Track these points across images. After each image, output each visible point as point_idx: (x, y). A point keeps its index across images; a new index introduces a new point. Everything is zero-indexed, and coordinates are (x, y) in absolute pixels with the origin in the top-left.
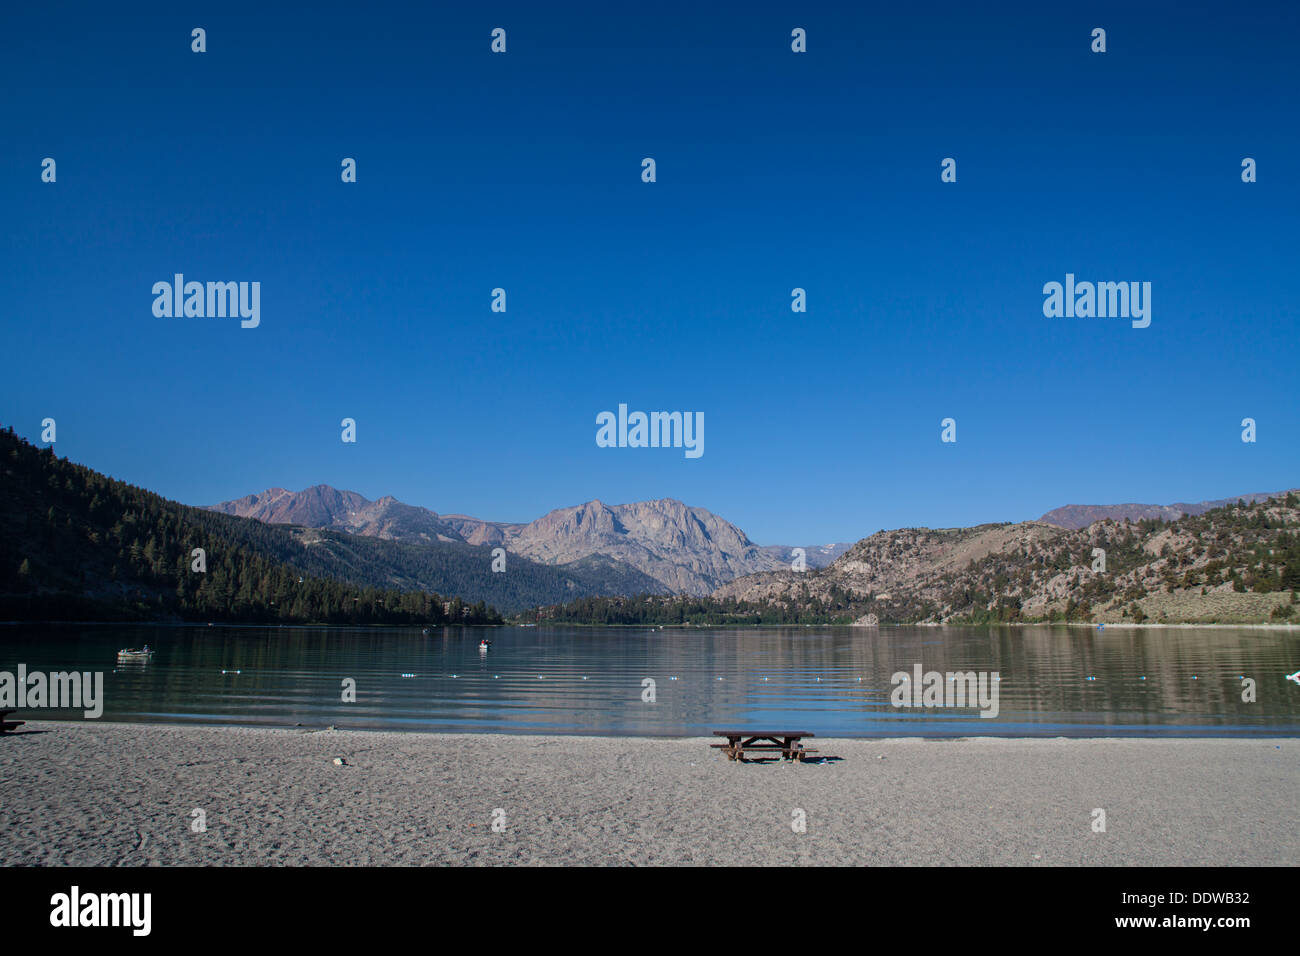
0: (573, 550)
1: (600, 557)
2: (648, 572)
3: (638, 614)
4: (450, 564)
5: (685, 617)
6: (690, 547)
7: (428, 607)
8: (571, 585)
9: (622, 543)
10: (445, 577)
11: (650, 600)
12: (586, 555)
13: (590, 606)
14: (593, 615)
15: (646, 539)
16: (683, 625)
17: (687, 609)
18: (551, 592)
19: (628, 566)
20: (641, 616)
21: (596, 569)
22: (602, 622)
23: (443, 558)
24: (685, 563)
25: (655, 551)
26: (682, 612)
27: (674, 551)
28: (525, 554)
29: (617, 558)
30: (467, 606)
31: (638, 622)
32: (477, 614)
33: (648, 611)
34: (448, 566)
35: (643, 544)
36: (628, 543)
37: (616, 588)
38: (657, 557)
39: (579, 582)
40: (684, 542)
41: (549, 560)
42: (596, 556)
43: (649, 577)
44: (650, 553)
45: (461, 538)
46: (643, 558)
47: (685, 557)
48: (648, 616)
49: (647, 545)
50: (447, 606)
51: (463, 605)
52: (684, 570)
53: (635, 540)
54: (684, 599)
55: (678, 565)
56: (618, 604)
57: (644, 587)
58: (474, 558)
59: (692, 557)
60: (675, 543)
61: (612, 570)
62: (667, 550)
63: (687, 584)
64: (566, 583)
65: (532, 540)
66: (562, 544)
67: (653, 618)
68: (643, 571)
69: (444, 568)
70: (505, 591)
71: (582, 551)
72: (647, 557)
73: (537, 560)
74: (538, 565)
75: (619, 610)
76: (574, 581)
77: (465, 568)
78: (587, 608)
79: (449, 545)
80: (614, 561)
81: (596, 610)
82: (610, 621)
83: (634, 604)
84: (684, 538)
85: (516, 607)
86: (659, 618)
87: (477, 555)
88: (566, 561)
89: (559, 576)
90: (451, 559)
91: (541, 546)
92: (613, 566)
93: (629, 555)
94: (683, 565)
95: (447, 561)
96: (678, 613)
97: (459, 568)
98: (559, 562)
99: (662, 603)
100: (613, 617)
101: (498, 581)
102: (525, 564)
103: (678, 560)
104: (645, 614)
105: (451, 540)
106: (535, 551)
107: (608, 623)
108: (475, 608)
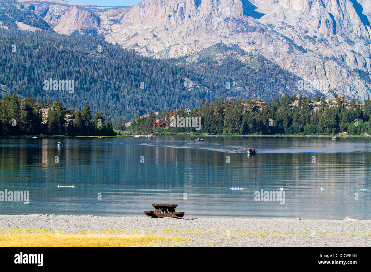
0: (191, 40)
1: (225, 48)
2: (288, 67)
3: (281, 121)
4: (35, 60)
5: (342, 125)
6: (342, 35)
7: (23, 114)
8: (189, 84)
9: (254, 29)
10: (29, 76)
11: (296, 103)
12: (207, 46)
13: (221, 112)
14: (225, 123)
15: (285, 25)
16: (339, 135)
17: (343, 115)
18: (163, 94)
19: (262, 60)
20: (285, 124)
21: (220, 63)
22: (237, 131)
23: (26, 53)
24: (336, 56)
25: (297, 42)
26: (338, 119)
27: (322, 40)
28: (127, 46)
29: (248, 49)
30: (69, 112)
31: (282, 131)
32: (83, 122)
33: (294, 117)
34: (32, 62)
35: (281, 32)
36: (262, 30)
37: (247, 88)
38: (301, 49)
39: (200, 80)
40: (334, 28)
41: (160, 53)
42: (221, 47)
43: (290, 74)
44: (290, 42)
45: (46, 26)
46: (282, 49)
47: (336, 48)
48: (294, 124)
49: (287, 32)
50: (45, 113)
51: (64, 112)
52: (335, 64)
53: (271, 26)
54: (340, 102)
55: (327, 58)
56: (256, 109)
57: (284, 86)
58: (64, 51)
59: (345, 48)
60: (323, 30)
61: (242, 65)
62: (312, 39)
63: (338, 83)
64: (182, 81)
65: (137, 27)
66: (176, 33)
67: (300, 126)
68: (282, 66)
69: (28, 65)
70: (106, 92)
71: (202, 40)
72: (286, 48)
73: (144, 53)
74: (146, 59)
75: (257, 117)
76: (194, 80)
77: (53, 64)
78: (216, 114)
79: (32, 36)
80: (243, 53)
81: (228, 117)
82: (246, 130)
83: (275, 109)
84: (334, 24)
85: (120, 112)
86: (308, 127)
87: (68, 48)
88: (180, 54)
89: (174, 74)
90: (35, 53)
91: (150, 36)
92: (243, 59)
93: (263, 45)
94: (334, 59)
95: (30, 56)
96: (332, 121)
97: (46, 65)
98: (172, 55)
99: (312, 108)
100: (250, 126)
101: (96, 81)
102: (128, 58)
103: (327, 52)
104: (290, 122)
105: (33, 29)
106: (142, 42)
107: (244, 133)
108: (80, 115)
